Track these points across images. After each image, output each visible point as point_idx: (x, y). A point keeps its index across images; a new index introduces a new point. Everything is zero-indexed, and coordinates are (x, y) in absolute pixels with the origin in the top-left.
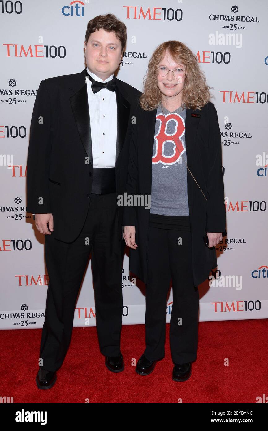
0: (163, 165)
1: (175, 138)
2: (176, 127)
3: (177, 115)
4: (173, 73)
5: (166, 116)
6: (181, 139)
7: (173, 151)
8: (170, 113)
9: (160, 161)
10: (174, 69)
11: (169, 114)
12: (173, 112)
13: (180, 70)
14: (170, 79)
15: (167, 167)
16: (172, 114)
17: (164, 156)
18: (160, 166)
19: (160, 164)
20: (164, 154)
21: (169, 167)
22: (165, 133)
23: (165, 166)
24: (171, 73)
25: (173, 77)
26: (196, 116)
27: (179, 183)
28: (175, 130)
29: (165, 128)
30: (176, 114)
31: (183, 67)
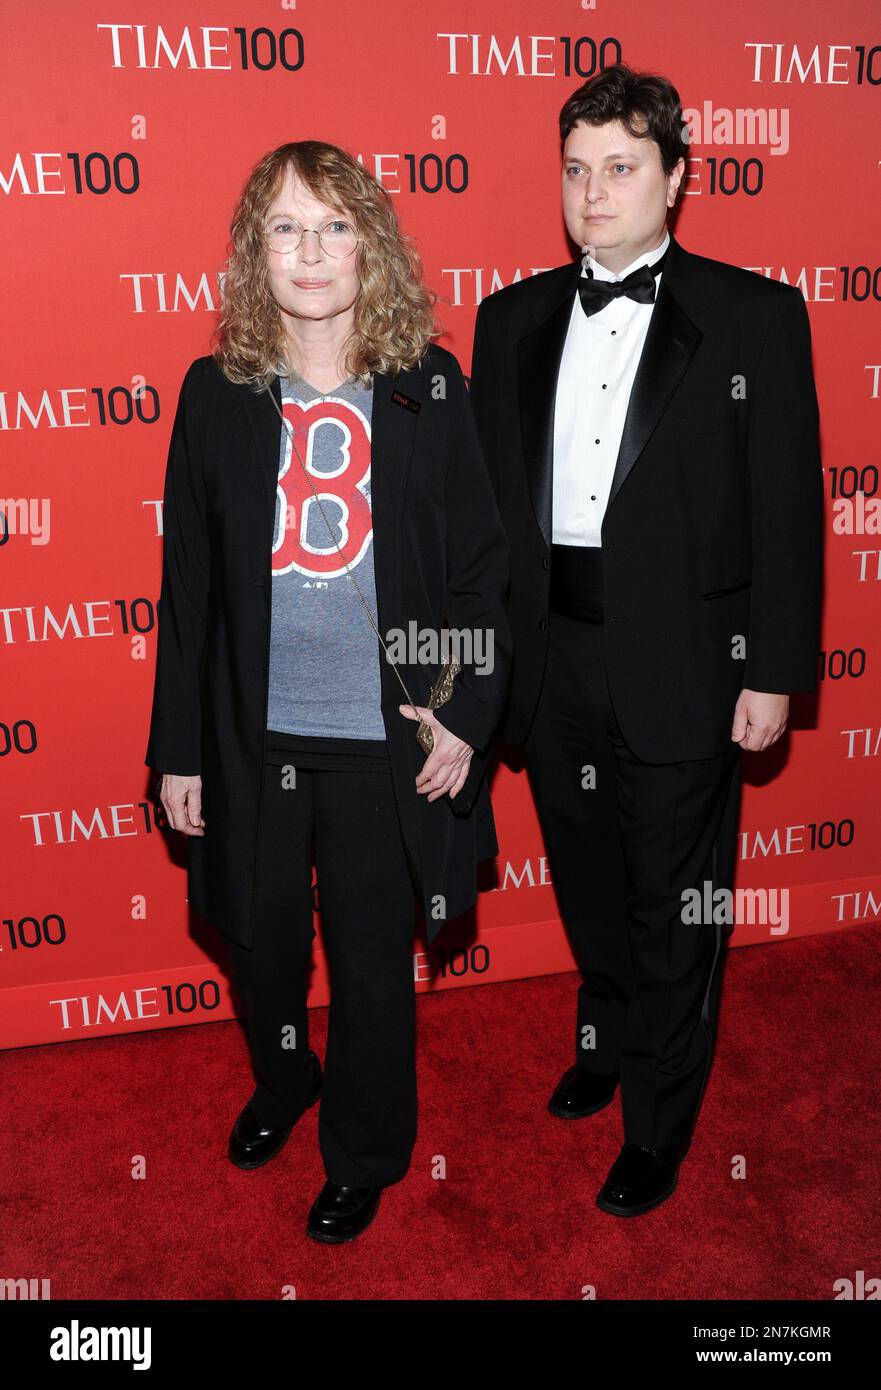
0: (307, 579)
1: (343, 486)
2: (345, 449)
3: (345, 404)
4: (319, 239)
5: (305, 407)
6: (364, 491)
7: (340, 531)
8: (320, 395)
9: (294, 566)
10: (322, 223)
11: (318, 401)
12: (331, 394)
13: (341, 227)
14: (311, 258)
15: (319, 585)
16: (328, 399)
17: (307, 547)
18: (296, 581)
19: (294, 574)
20: (307, 541)
21: (326, 584)
22: (310, 468)
23: (313, 581)
24: (310, 238)
25: (319, 253)
26: (405, 402)
27: (360, 633)
28: (343, 457)
29: (306, 448)
30: (340, 401)
31: (348, 218)
